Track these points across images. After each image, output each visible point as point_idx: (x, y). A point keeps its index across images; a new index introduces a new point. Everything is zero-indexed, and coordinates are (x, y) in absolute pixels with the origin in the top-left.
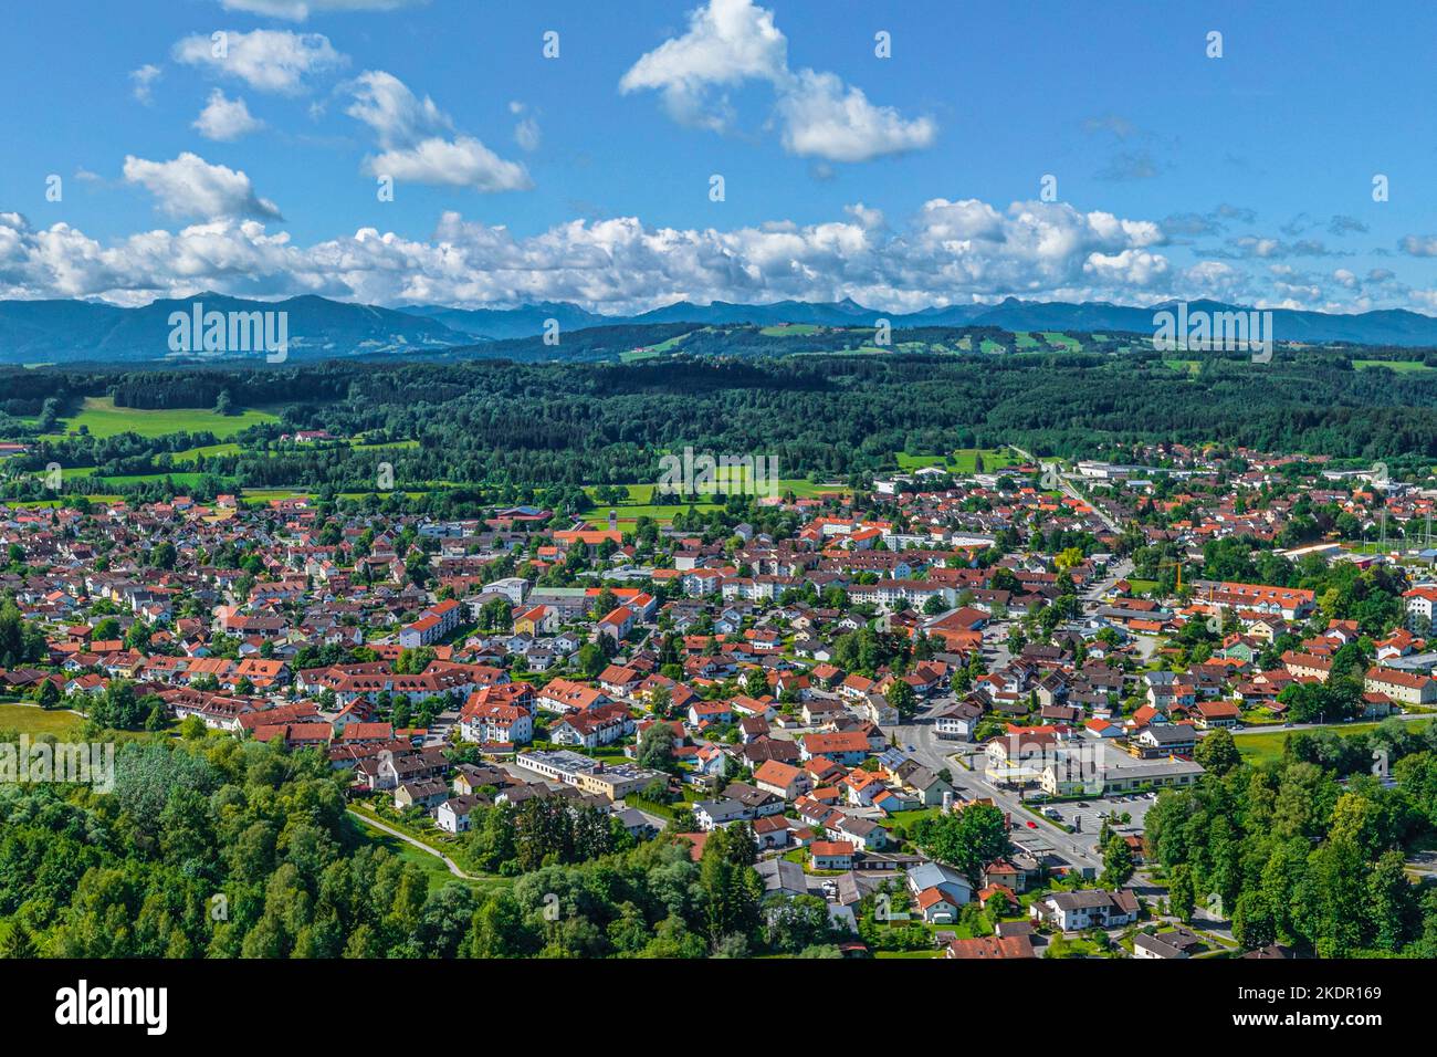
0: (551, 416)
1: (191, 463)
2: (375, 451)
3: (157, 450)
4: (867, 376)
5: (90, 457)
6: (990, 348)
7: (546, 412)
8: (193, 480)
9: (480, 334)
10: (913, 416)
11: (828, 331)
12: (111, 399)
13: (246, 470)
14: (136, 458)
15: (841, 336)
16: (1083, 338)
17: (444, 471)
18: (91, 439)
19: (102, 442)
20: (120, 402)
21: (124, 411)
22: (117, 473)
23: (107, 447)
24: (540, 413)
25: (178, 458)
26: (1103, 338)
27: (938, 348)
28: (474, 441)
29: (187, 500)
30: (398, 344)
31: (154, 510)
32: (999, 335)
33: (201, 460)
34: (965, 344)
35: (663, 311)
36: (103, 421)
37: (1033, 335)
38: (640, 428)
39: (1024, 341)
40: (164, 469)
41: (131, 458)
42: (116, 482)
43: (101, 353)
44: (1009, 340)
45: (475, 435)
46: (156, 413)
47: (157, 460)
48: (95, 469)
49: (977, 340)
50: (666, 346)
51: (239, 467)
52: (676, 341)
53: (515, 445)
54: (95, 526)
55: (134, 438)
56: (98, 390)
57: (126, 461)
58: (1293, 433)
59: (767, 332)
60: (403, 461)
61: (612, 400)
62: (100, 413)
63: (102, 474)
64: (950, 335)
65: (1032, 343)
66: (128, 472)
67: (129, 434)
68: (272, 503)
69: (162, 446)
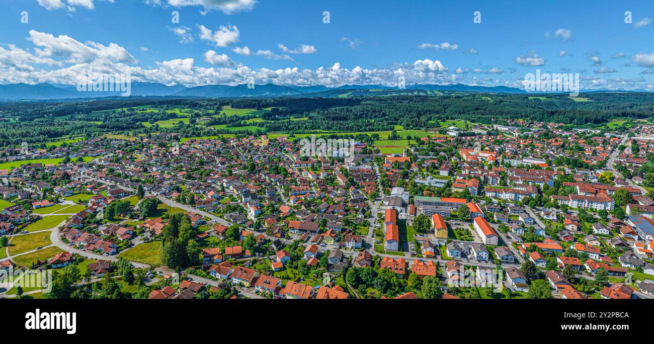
0: (339, 111)
1: (251, 124)
2: (299, 121)
3: (242, 120)
4: (411, 100)
5: (226, 121)
6: (421, 94)
7: (338, 110)
8: (253, 129)
9: (305, 91)
10: (429, 111)
11: (384, 90)
12: (230, 106)
13: (267, 127)
14: (237, 122)
15: (387, 91)
16: (443, 92)
17: (319, 127)
18: (226, 116)
19: (229, 117)
20: (233, 107)
21: (234, 109)
22: (232, 126)
23: (230, 119)
24: (336, 110)
25: (248, 122)
26: (447, 92)
27: (410, 94)
28: (323, 118)
29: (252, 137)
30: (289, 94)
31: (244, 140)
32: (422, 91)
33: (254, 123)
34: (416, 93)
35: (340, 87)
36: (228, 112)
37: (431, 91)
38: (363, 114)
39: (429, 93)
40: (245, 125)
41: (235, 121)
42: (232, 129)
43: (228, 95)
44: (426, 92)
45: (322, 116)
46: (241, 110)
47: (242, 122)
48: (227, 125)
49: (418, 92)
50: (348, 94)
51: (265, 125)
52: (350, 93)
53: (334, 119)
54: (227, 148)
55: (236, 116)
56: (227, 104)
57: (234, 123)
58: (548, 116)
59: (371, 91)
60: (307, 124)
61: (354, 107)
62: (228, 110)
63: (228, 127)
64: (412, 91)
65: (431, 93)
66: (235, 126)
67: (235, 115)
68: (278, 138)
69: (243, 118)
